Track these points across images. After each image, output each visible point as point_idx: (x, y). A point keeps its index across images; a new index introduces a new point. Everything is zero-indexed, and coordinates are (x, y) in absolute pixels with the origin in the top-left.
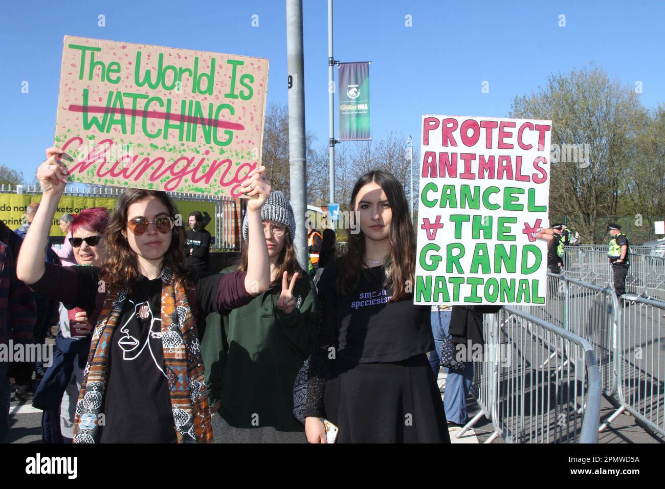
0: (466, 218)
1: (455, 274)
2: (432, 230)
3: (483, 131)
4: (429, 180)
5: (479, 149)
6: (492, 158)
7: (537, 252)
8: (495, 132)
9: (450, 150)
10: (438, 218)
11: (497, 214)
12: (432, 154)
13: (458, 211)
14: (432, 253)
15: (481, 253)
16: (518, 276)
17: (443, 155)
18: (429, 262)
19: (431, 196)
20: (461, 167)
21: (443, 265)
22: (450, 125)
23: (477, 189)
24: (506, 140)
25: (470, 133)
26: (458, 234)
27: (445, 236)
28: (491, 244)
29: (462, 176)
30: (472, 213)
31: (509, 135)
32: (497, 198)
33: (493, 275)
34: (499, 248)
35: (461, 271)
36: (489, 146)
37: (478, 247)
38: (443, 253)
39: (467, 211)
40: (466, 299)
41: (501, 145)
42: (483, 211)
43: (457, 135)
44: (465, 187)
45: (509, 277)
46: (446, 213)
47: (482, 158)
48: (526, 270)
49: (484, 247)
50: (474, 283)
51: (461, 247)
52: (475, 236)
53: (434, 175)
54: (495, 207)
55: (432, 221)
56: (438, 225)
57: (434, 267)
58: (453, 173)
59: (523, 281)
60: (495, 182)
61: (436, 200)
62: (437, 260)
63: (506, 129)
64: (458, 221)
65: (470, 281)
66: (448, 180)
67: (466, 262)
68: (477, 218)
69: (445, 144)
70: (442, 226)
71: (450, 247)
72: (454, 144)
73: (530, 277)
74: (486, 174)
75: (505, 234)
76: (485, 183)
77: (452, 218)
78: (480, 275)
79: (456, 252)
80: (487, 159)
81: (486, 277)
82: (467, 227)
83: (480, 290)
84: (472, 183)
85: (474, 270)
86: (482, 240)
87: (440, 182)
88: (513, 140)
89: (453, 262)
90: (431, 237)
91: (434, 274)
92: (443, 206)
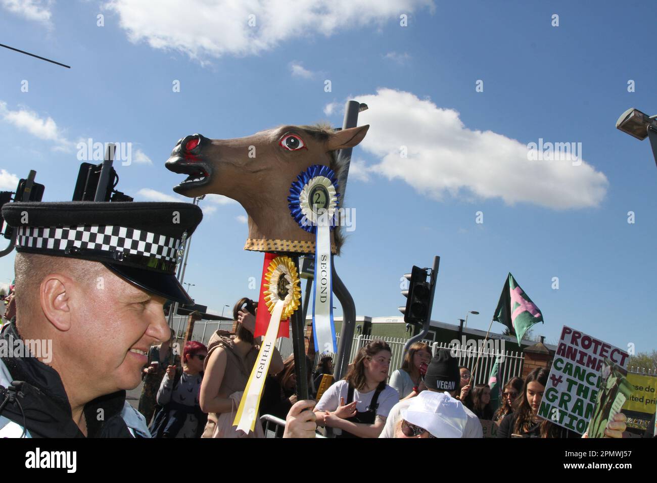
0: (576, 383)
1: (563, 409)
2: (556, 382)
3: (593, 345)
4: (560, 357)
5: (590, 352)
6: (595, 359)
8: (600, 347)
9: (574, 346)
10: (561, 377)
11: (592, 388)
12: (565, 345)
13: (572, 378)
14: (552, 392)
15: (579, 404)
17: (570, 348)
18: (551, 397)
19: (559, 364)
20: (578, 357)
21: (557, 402)
22: (577, 335)
23: (584, 371)
24: (604, 353)
25: (587, 343)
26: (569, 389)
27: (562, 387)
28: (587, 401)
29: (578, 362)
30: (579, 382)
31: (607, 352)
32: (594, 380)
33: (583, 418)
34: (589, 406)
35: (566, 408)
36: (595, 352)
37: (578, 400)
38: (559, 395)
39: (576, 379)
40: (566, 425)
41: (601, 355)
42: (585, 383)
43: (579, 341)
44: (578, 368)
46: (566, 376)
47: (590, 357)
49: (582, 401)
50: (573, 418)
51: (570, 397)
52: (578, 394)
53: (563, 355)
54: (592, 384)
55: (557, 377)
56: (560, 380)
57: (552, 401)
58: (573, 358)
60: (594, 371)
61: (561, 368)
62: (555, 398)
63: (605, 348)
64: (571, 383)
65: (570, 416)
66: (570, 361)
67: (570, 405)
68: (581, 386)
69: (572, 343)
70: (561, 382)
71: (563, 394)
72: (577, 344)
74: (591, 366)
75: (593, 398)
76: (589, 370)
77: (568, 380)
78: (576, 415)
79: (566, 398)
80: (592, 359)
81: (580, 418)
82: (575, 388)
83: (575, 423)
84: (582, 367)
85: (574, 411)
86: (581, 397)
87: (566, 360)
88: (608, 355)
89: (563, 402)
90: (555, 385)
91: (552, 404)
92: (564, 372)
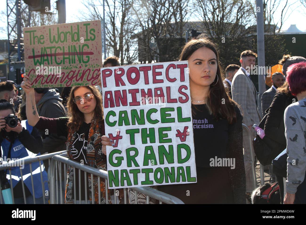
0: (137, 131)
1: (133, 167)
2: (115, 141)
3: (142, 74)
4: (109, 109)
5: (141, 85)
6: (150, 90)
7: (187, 148)
8: (150, 73)
9: (121, 88)
10: (118, 133)
11: (156, 126)
12: (110, 92)
13: (131, 127)
14: (116, 155)
15: (149, 152)
16: (176, 165)
17: (117, 92)
18: (116, 161)
19: (112, 119)
20: (130, 99)
21: (124, 162)
22: (120, 72)
23: (142, 111)
24: (158, 78)
25: (133, 76)
26: (133, 141)
27: (124, 144)
28: (156, 145)
29: (131, 104)
30: (141, 127)
31: (160, 74)
32: (156, 116)
33: (159, 166)
34: (161, 148)
35: (137, 165)
36: (147, 82)
37: (147, 149)
38: (124, 155)
39: (137, 126)
40: (142, 183)
41: (155, 81)
42: (148, 125)
43: (124, 78)
44: (134, 112)
45: (170, 166)
46: (124, 128)
47: (143, 91)
48: (180, 161)
49: (151, 148)
50: (147, 172)
51: (136, 150)
52: (144, 142)
53: (112, 106)
54: (156, 122)
55: (115, 135)
56: (119, 137)
57: (119, 164)
58: (125, 103)
59: (179, 168)
60: (154, 106)
61: (116, 122)
62: (120, 159)
63: (157, 70)
64: (131, 133)
65: (144, 171)
66: (122, 108)
67: (140, 159)
68: (144, 130)
69: (117, 85)
70: (121, 138)
71: (128, 151)
72: (123, 84)
73: (184, 165)
75: (164, 138)
76: (147, 107)
77: (127, 132)
78: (150, 166)
79: (132, 153)
80: (146, 91)
81: (155, 168)
82: (138, 137)
83: (152, 176)
84: (138, 108)
85: (146, 163)
86: (149, 144)
87: (117, 110)
88: (163, 77)
89: (131, 160)
91: (119, 168)
92: (120, 124)
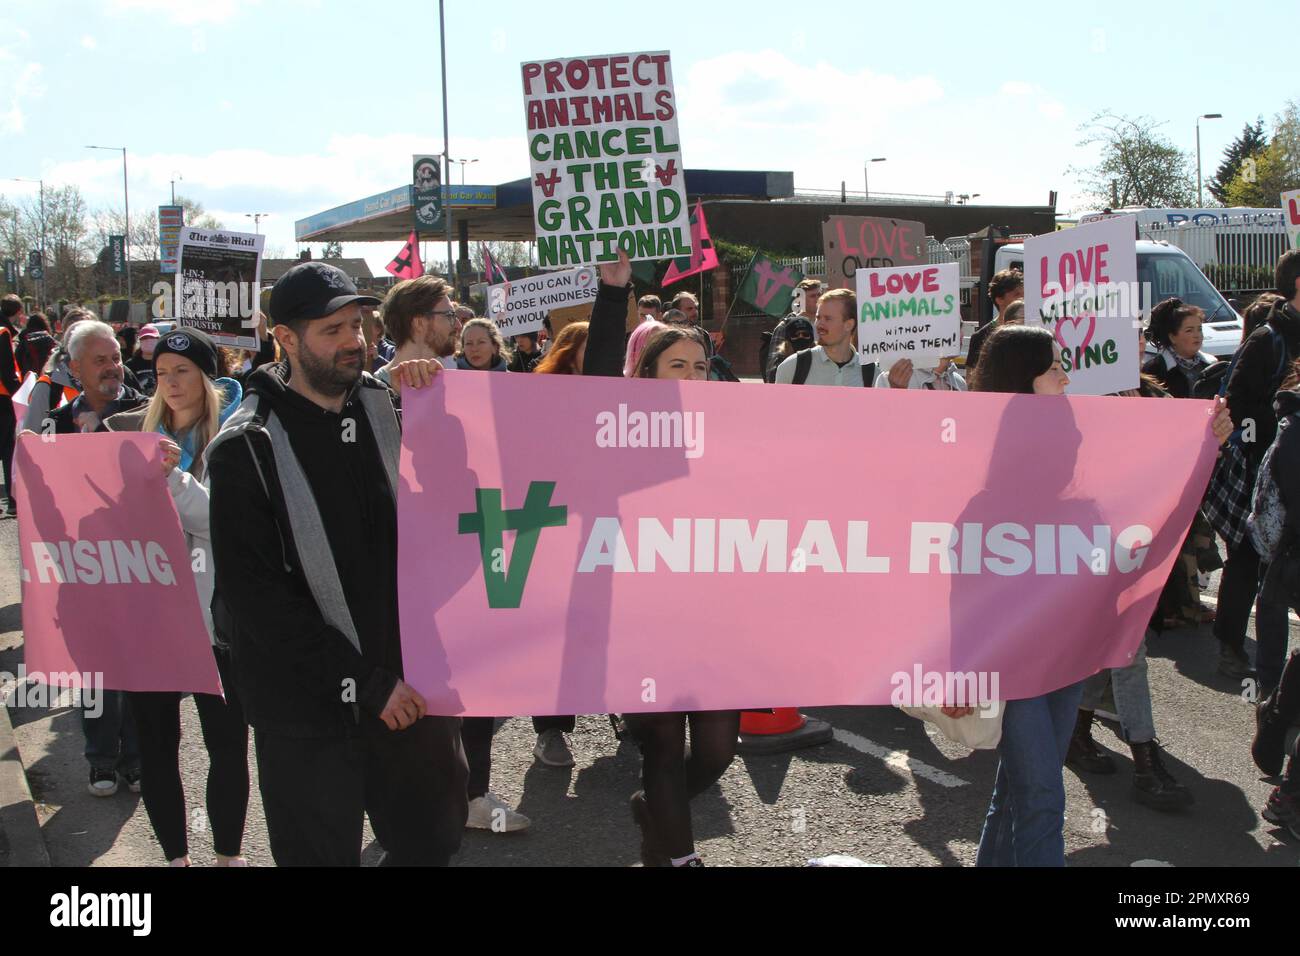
0: (587, 168)
1: (582, 231)
2: (548, 186)
3: (592, 71)
4: (538, 131)
5: (591, 90)
6: (607, 99)
7: (674, 196)
8: (607, 70)
9: (557, 96)
10: (554, 171)
11: (620, 160)
12: (538, 103)
13: (576, 161)
14: (551, 210)
15: (609, 205)
16: (656, 226)
17: (550, 103)
18: (550, 222)
19: (542, 148)
20: (572, 113)
21: (566, 223)
22: (554, 69)
23: (595, 134)
24: (620, 78)
25: (578, 74)
26: (579, 187)
27: (565, 191)
28: (620, 192)
29: (575, 123)
30: (593, 161)
31: (624, 71)
32: (619, 142)
33: (626, 227)
34: (629, 197)
35: (588, 226)
36: (601, 86)
37: (605, 198)
38: (565, 209)
39: (586, 160)
40: (599, 258)
41: (616, 84)
42: (605, 158)
43: (562, 78)
44: (580, 136)
45: (645, 228)
46: (563, 165)
47: (595, 100)
48: (663, 219)
49: (611, 197)
50: (606, 238)
51: (585, 201)
52: (600, 186)
53: (542, 125)
54: (619, 152)
55: (548, 176)
56: (555, 179)
57: (556, 226)
58: (564, 121)
59: (661, 232)
60: (614, 125)
61: (548, 153)
62: (558, 218)
63: (619, 66)
64: (577, 172)
65: (600, 237)
66: (559, 129)
67: (593, 217)
68: (599, 167)
69: (550, 90)
70: (559, 180)
71: (572, 202)
72: (561, 89)
73: (670, 226)
74: (603, 117)
75: (633, 179)
76: (603, 127)
77: (570, 170)
78: (611, 229)
79: (580, 206)
80: (601, 102)
81: (619, 231)
82: (589, 179)
84: (587, 129)
85: (603, 224)
86: (608, 190)
87: (550, 132)
88: (629, 76)
89: (578, 218)
90: (549, 193)
91: (557, 234)
92: (557, 157)
